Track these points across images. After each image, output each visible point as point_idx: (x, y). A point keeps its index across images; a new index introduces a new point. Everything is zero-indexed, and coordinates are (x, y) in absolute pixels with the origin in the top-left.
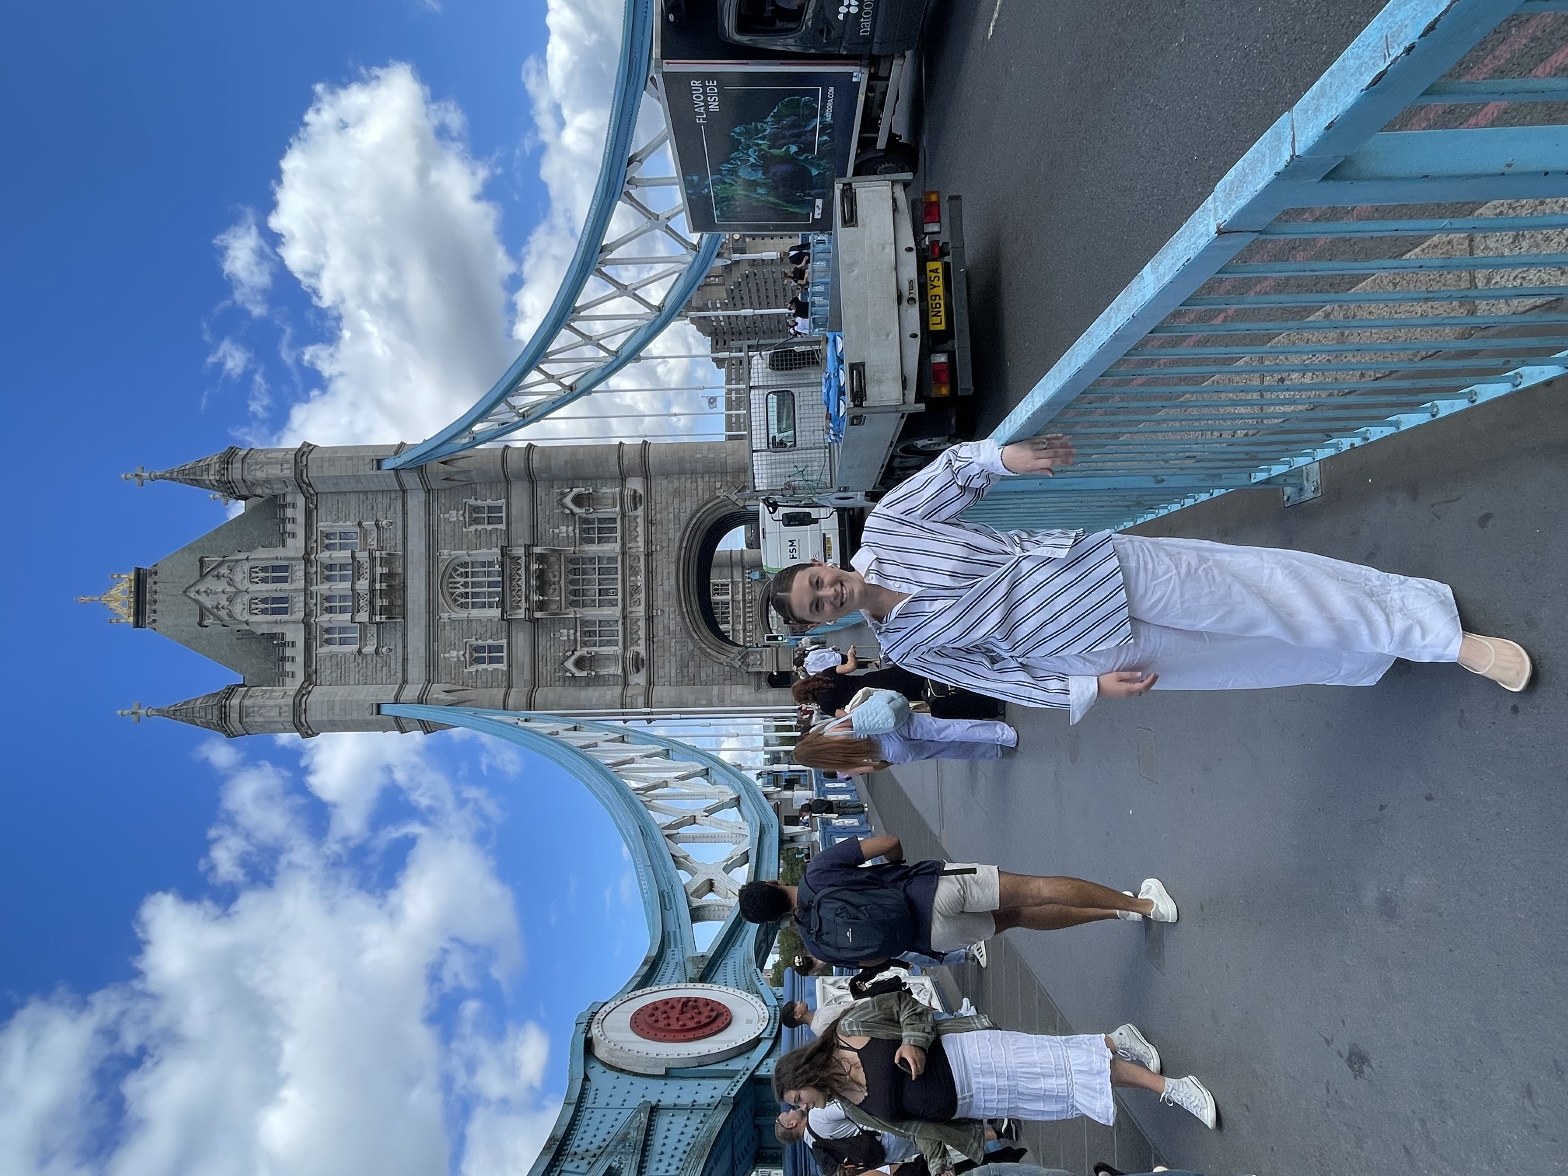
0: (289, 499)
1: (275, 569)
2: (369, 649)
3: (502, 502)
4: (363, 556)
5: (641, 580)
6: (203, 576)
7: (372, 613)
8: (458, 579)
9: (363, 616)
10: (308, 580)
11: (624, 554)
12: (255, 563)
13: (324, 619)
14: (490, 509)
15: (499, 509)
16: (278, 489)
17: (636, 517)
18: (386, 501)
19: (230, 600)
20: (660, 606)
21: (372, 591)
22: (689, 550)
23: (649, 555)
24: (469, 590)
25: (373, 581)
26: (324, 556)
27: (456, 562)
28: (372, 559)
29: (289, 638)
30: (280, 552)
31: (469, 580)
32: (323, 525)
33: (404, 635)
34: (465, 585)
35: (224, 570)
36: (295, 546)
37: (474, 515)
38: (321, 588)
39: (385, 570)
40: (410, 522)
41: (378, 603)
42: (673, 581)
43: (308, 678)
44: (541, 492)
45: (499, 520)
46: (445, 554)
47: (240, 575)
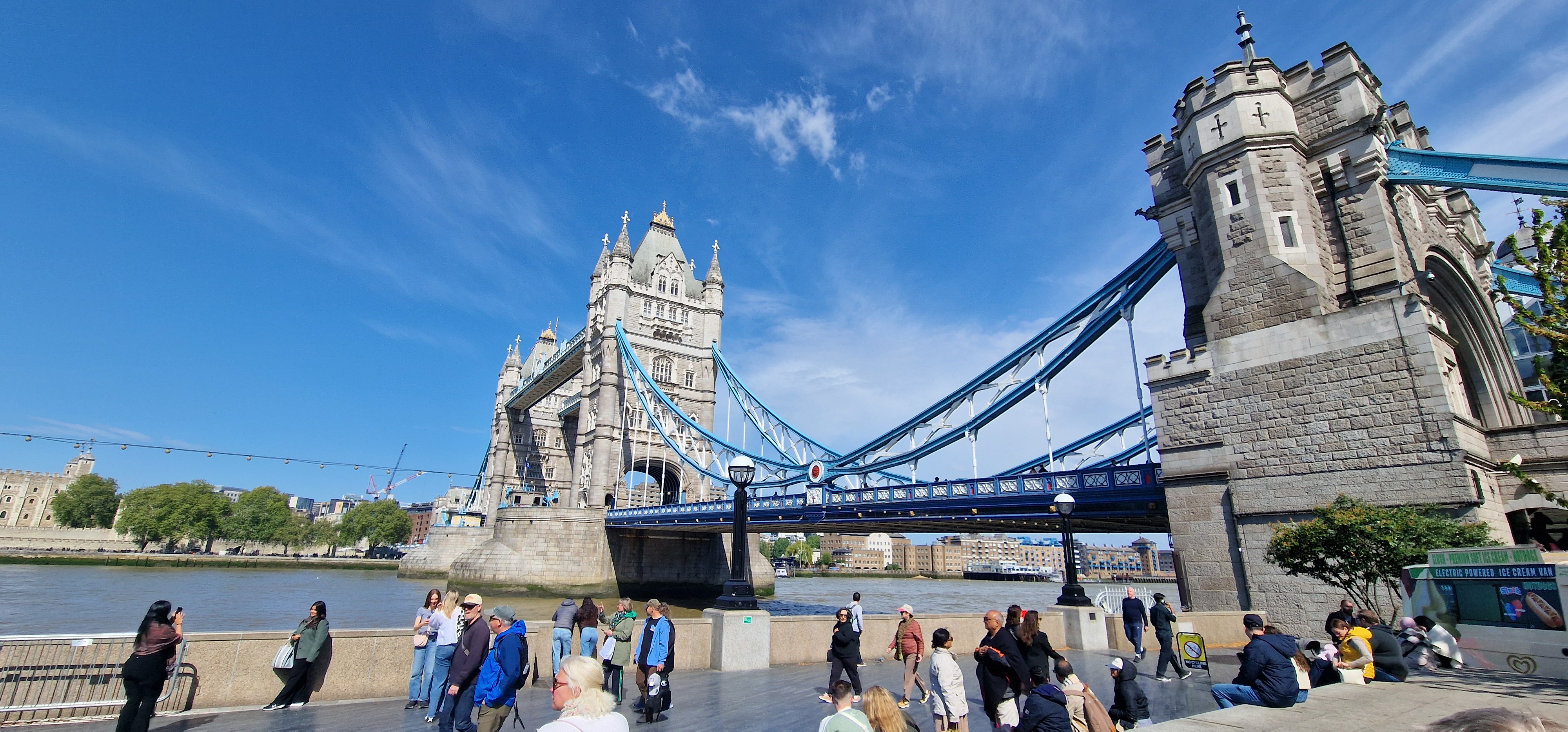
0: (703, 302)
2: (641, 320)
3: (693, 387)
4: (680, 327)
5: (657, 441)
6: (678, 261)
7: (658, 326)
8: (665, 362)
9: (657, 322)
10: (672, 302)
12: (680, 282)
13: (654, 304)
14: (691, 382)
15: (691, 385)
16: (708, 300)
18: (699, 341)
19: (667, 270)
21: (667, 328)
24: (660, 367)
26: (679, 311)
27: (673, 364)
28: (679, 331)
29: (649, 288)
30: (684, 294)
31: (664, 367)
32: (691, 313)
33: (646, 336)
34: (662, 366)
35: (679, 269)
36: (685, 301)
37: (690, 375)
38: (667, 306)
39: (674, 335)
40: (690, 348)
41: (662, 330)
42: (656, 455)
43: (633, 293)
44: (697, 404)
45: (687, 384)
46: (676, 359)
47: (676, 276)
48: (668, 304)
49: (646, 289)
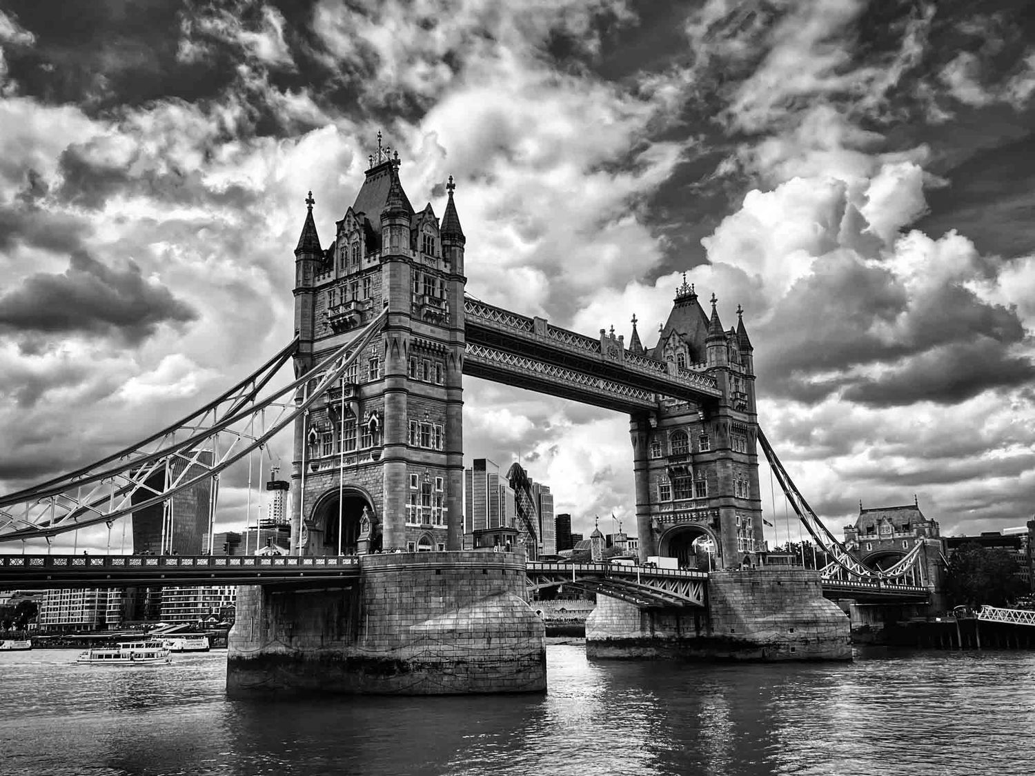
1: (358, 255)
9: (330, 313)
11: (356, 453)
12: (360, 243)
17: (369, 458)
21: (339, 316)
23: (354, 468)
25: (343, 315)
26: (361, 282)
29: (331, 274)
30: (363, 256)
39: (348, 320)
41: (336, 320)
42: (343, 484)
47: (355, 237)
48: (348, 281)
49: (329, 276)
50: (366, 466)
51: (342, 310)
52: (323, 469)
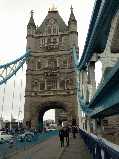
0: (68, 31)
1: (56, 30)
2: (41, 46)
3: (68, 67)
5: (52, 94)
7: (46, 46)
11: (58, 90)
12: (56, 27)
13: (46, 39)
14: (66, 65)
15: (66, 67)
17: (65, 93)
18: (68, 47)
19: (50, 24)
20: (47, 98)
21: (51, 46)
22: (58, 103)
23: (57, 95)
26: (57, 38)
27: (56, 60)
28: (57, 45)
30: (58, 31)
33: (43, 52)
34: (52, 62)
35: (55, 22)
36: (59, 33)
37: (65, 63)
39: (54, 48)
40: (64, 51)
41: (49, 47)
42: (52, 100)
43: (36, 37)
44: (70, 74)
45: (64, 67)
46: (58, 58)
47: (54, 25)
48: (52, 37)
49: (42, 34)
50: (64, 95)
51: (51, 44)
52: (40, 95)
